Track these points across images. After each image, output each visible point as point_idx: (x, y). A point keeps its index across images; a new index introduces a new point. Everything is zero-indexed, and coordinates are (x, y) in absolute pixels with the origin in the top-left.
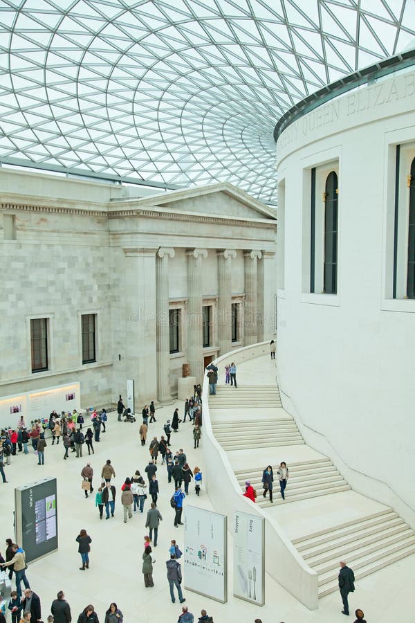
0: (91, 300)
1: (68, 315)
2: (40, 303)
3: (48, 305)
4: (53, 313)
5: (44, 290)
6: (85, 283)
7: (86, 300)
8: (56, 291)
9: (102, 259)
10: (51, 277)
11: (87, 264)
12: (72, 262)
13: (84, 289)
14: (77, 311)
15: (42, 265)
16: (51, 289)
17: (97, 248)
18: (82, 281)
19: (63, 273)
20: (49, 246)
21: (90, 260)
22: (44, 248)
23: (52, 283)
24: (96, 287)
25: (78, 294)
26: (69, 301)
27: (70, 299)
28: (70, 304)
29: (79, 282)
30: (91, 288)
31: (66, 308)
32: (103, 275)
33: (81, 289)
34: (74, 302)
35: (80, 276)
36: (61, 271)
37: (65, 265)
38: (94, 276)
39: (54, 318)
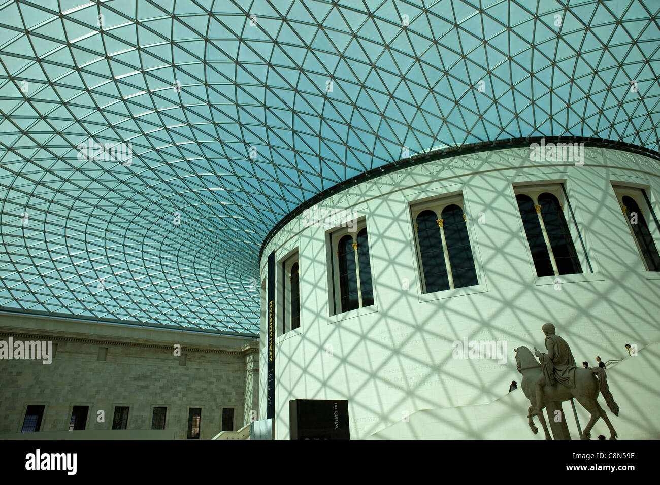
0: (230, 400)
1: (214, 408)
2: (196, 399)
3: (201, 401)
4: (204, 406)
5: (200, 392)
6: (227, 391)
7: (226, 400)
8: (208, 393)
9: (239, 378)
10: (205, 386)
11: (229, 380)
12: (219, 378)
13: (225, 393)
14: (220, 406)
15: (200, 379)
16: (204, 393)
17: (236, 372)
18: (225, 389)
19: (213, 384)
20: (205, 369)
21: (231, 378)
22: (201, 370)
23: (205, 389)
24: (234, 393)
25: (222, 396)
26: (215, 400)
27: (216, 399)
28: (216, 401)
29: (223, 391)
30: (231, 393)
31: (213, 404)
32: (239, 387)
33: (223, 394)
34: (219, 400)
35: (223, 387)
36: (212, 383)
37: (214, 380)
38: (233, 387)
39: (204, 408)
